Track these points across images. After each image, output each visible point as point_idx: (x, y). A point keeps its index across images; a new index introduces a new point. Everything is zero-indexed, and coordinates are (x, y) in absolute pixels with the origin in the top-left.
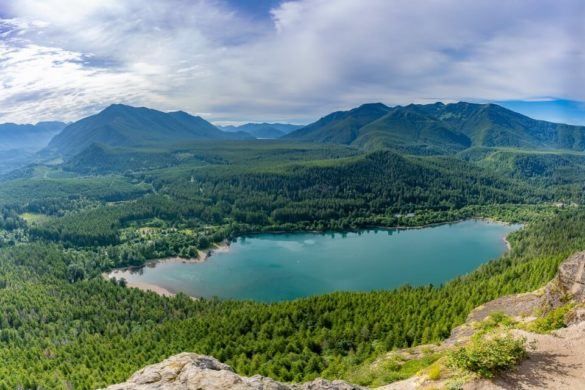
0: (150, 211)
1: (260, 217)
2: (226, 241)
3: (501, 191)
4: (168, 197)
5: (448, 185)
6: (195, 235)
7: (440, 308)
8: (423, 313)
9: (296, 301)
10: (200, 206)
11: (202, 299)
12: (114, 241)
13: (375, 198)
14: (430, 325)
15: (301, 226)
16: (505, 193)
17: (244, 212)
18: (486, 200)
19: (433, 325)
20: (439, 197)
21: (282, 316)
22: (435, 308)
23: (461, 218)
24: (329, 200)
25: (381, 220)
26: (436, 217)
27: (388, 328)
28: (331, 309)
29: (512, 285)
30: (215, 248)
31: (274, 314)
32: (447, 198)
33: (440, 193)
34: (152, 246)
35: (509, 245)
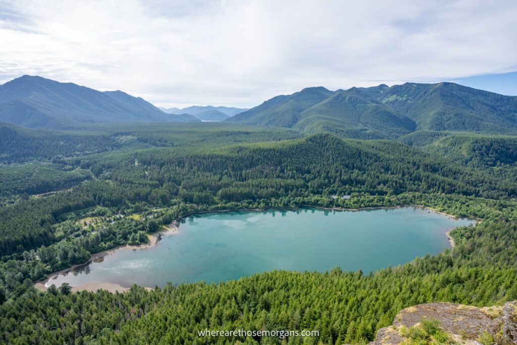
0: (91, 198)
1: (206, 197)
2: (175, 222)
3: (449, 180)
4: (111, 182)
5: (387, 169)
6: (144, 219)
7: (367, 300)
8: (350, 303)
9: (240, 280)
10: (146, 190)
11: (157, 288)
12: (48, 240)
13: (313, 179)
14: (355, 320)
15: (245, 204)
16: (454, 182)
17: (190, 193)
18: (429, 188)
19: (358, 320)
20: (377, 181)
21: (229, 298)
22: (362, 299)
23: (398, 204)
24: (270, 180)
25: (318, 201)
26: (372, 201)
27: (317, 316)
28: (270, 289)
29: (452, 291)
30: (165, 230)
31: (223, 296)
32: (385, 182)
33: (378, 177)
34: (97, 238)
35: (452, 242)
